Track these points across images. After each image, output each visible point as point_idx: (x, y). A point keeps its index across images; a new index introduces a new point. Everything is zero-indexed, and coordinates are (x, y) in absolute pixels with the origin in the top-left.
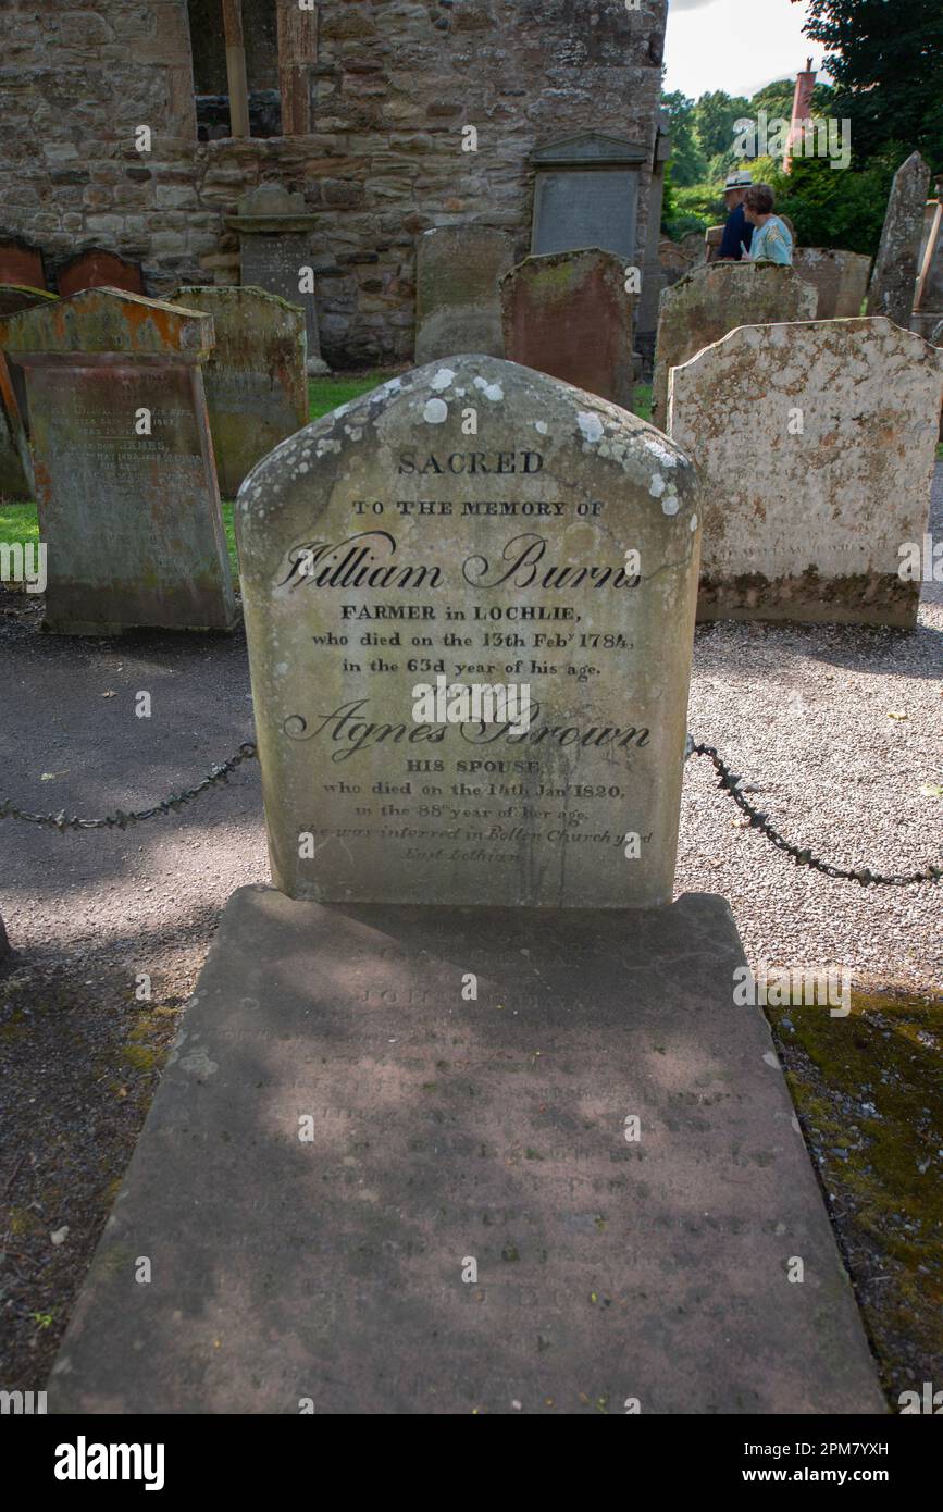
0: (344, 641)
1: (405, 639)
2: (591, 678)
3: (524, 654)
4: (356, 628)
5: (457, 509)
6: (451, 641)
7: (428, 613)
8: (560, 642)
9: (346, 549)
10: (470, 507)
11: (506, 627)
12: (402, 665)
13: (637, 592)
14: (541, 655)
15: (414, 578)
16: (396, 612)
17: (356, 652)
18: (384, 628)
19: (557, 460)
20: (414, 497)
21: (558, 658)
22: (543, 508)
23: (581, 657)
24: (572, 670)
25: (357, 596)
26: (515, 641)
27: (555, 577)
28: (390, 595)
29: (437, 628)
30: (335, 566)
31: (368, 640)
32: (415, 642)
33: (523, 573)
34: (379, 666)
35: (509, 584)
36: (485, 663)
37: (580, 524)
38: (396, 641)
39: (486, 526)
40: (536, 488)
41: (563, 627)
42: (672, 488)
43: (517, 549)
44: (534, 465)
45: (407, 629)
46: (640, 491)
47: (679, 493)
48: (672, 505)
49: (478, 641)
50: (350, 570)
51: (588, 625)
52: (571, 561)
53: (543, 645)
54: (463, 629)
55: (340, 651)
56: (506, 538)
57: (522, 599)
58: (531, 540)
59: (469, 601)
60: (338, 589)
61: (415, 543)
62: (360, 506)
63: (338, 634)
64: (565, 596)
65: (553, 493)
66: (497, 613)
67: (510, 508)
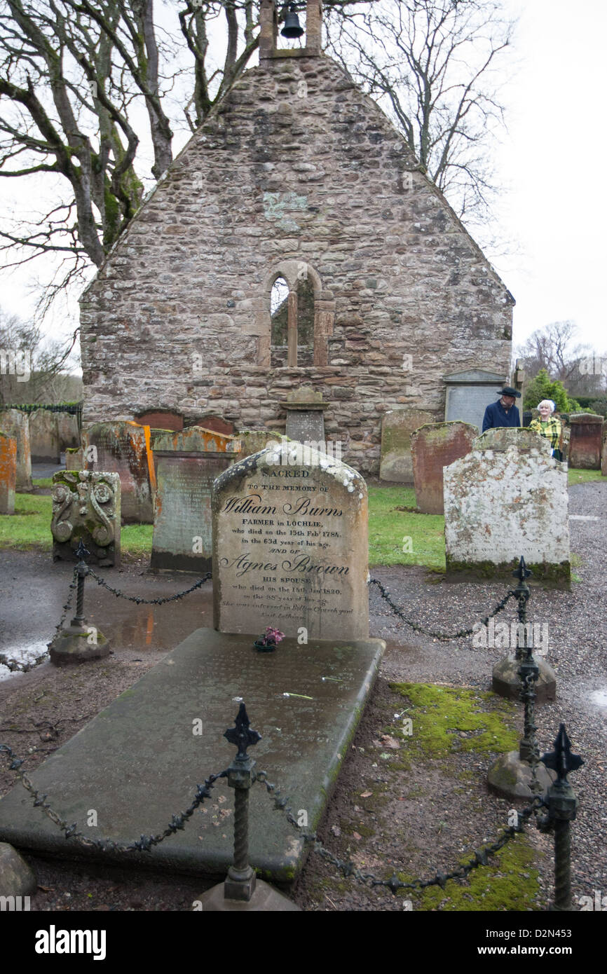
0: (243, 532)
1: (263, 532)
2: (328, 548)
3: (304, 538)
4: (247, 527)
5: (281, 488)
6: (279, 533)
7: (271, 523)
8: (316, 534)
9: (244, 501)
10: (287, 488)
11: (298, 528)
12: (262, 541)
13: (341, 517)
14: (310, 539)
15: (267, 511)
16: (261, 522)
17: (247, 536)
18: (257, 528)
19: (313, 474)
20: (267, 484)
21: (316, 540)
22: (309, 488)
23: (324, 540)
24: (320, 545)
25: (247, 516)
26: (301, 534)
27: (314, 512)
28: (259, 516)
29: (274, 528)
30: (241, 506)
31: (251, 531)
32: (267, 533)
33: (303, 510)
34: (254, 541)
35: (298, 513)
36: (290, 540)
37: (322, 494)
38: (260, 532)
39: (290, 493)
40: (305, 482)
41: (317, 529)
42: (351, 484)
43: (301, 502)
44: (306, 475)
45: (264, 528)
46: (340, 484)
47: (354, 485)
48: (351, 489)
49: (288, 533)
50: (247, 507)
51: (325, 529)
52: (319, 507)
53: (310, 536)
54: (284, 529)
55: (241, 535)
56: (297, 497)
57: (303, 519)
58: (305, 499)
59: (285, 519)
60: (242, 514)
61: (267, 499)
62: (250, 486)
63: (241, 529)
64: (317, 518)
65: (312, 484)
66: (294, 523)
67: (298, 488)
